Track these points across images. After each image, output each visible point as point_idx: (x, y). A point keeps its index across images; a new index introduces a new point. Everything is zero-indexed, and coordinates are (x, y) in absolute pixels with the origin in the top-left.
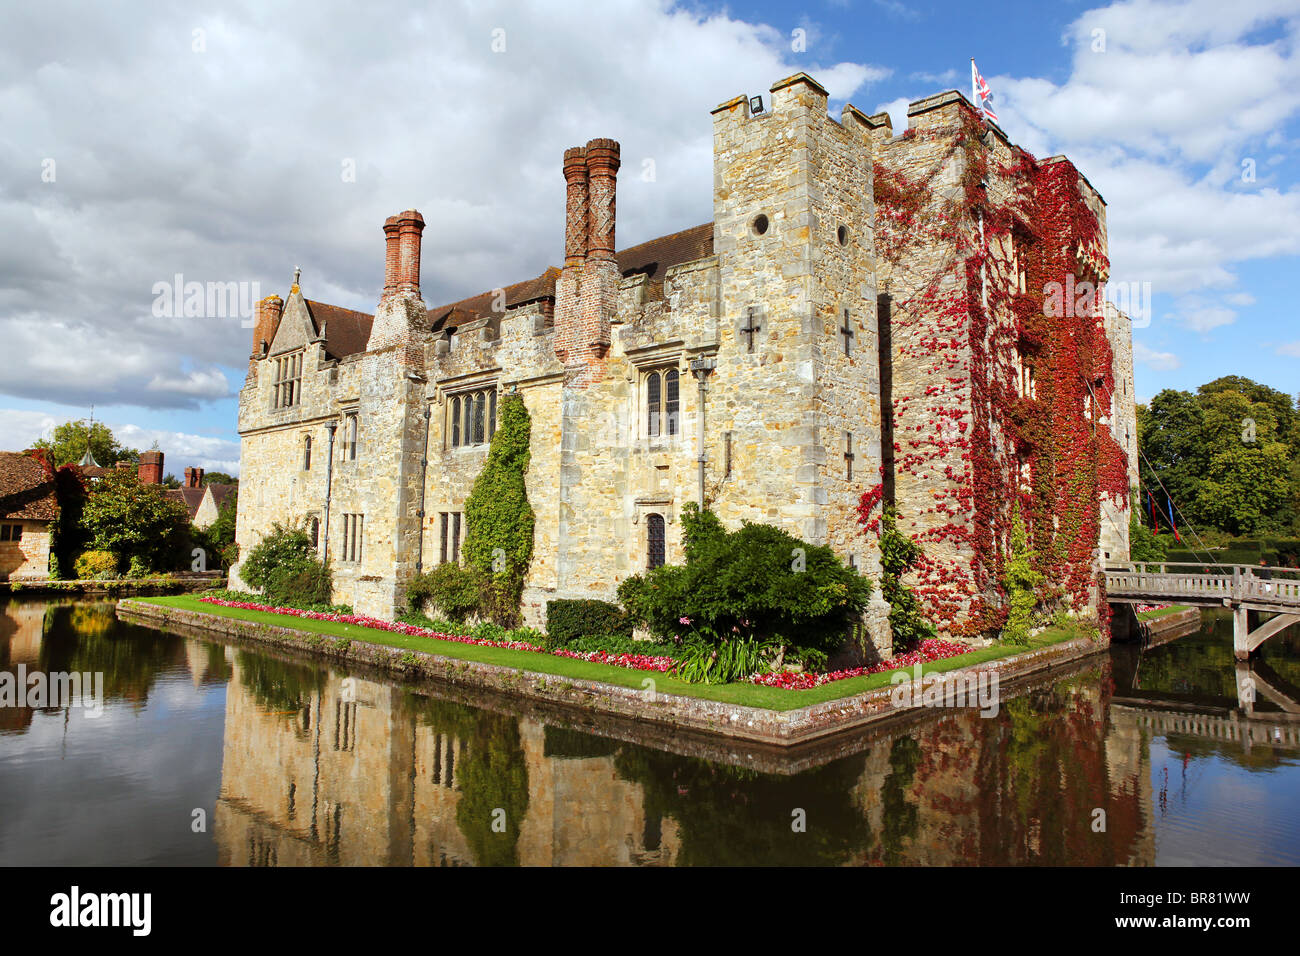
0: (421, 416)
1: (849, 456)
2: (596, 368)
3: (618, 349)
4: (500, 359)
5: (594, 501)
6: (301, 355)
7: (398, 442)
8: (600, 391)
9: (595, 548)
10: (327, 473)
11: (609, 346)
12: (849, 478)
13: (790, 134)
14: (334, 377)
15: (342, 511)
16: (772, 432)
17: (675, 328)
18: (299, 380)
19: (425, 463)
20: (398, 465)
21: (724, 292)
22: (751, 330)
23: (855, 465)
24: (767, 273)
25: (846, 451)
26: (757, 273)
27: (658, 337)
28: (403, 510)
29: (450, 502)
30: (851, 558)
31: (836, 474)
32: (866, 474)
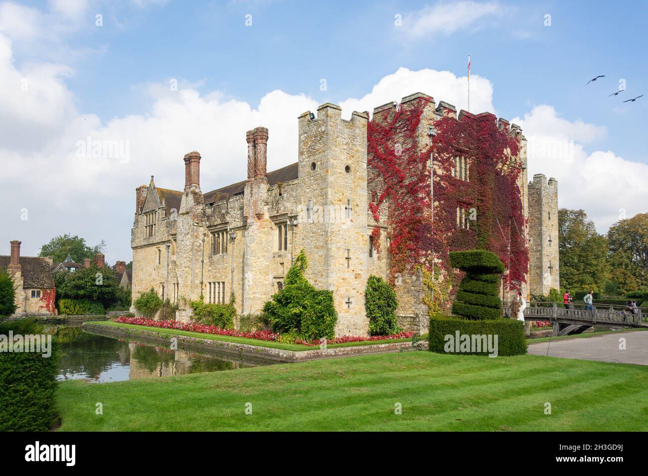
0: (201, 242)
1: (348, 259)
2: (258, 224)
3: (267, 216)
4: (228, 219)
5: (258, 277)
6: (155, 213)
7: (191, 253)
8: (260, 233)
9: (258, 295)
10: (166, 265)
11: (263, 214)
12: (348, 266)
13: (323, 130)
14: (169, 223)
15: (173, 282)
16: (316, 250)
17: (285, 208)
18: (155, 225)
19: (203, 262)
20: (191, 263)
23: (350, 262)
24: (315, 187)
25: (347, 256)
26: (312, 187)
27: (280, 211)
28: (193, 282)
29: (212, 278)
30: (349, 299)
31: (341, 266)
32: (358, 265)
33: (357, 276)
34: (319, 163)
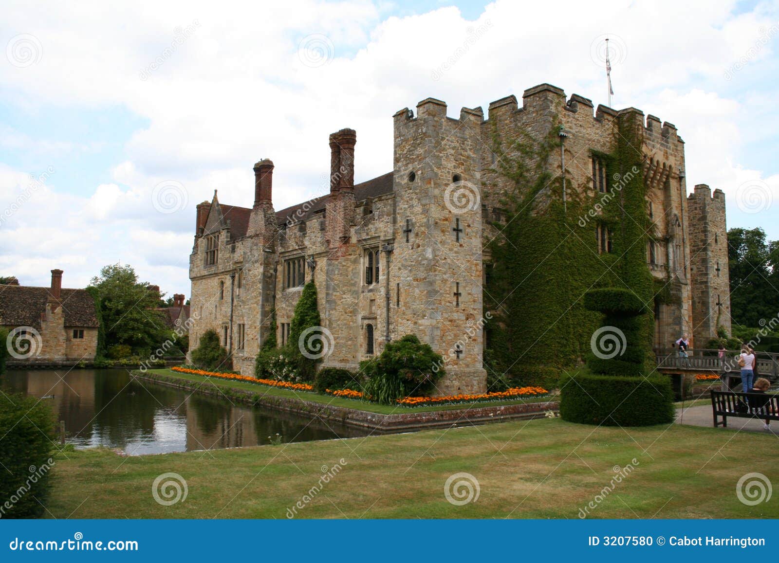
0: (272, 271)
1: (457, 294)
2: (343, 249)
3: (354, 240)
4: (307, 243)
5: (342, 317)
6: (218, 236)
7: (260, 286)
8: (345, 261)
10: (231, 301)
11: (349, 238)
12: (458, 304)
13: (424, 131)
14: (234, 249)
15: (238, 322)
16: (415, 283)
17: (377, 229)
18: (217, 250)
19: (274, 297)
20: (260, 298)
21: (397, 211)
22: (408, 231)
23: (460, 299)
24: (415, 202)
25: (455, 291)
26: (410, 202)
27: (370, 234)
28: (263, 321)
29: (286, 317)
31: (448, 304)
32: (470, 303)
33: (469, 317)
34: (420, 172)
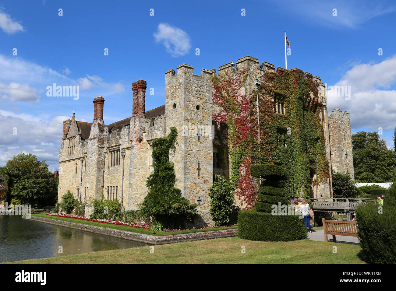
0: (103, 158)
1: (199, 169)
2: (139, 145)
3: (145, 140)
4: (121, 142)
5: (138, 183)
6: (75, 138)
7: (96, 166)
8: (140, 152)
9: (138, 196)
10: (81, 174)
11: (142, 139)
12: (199, 175)
13: (181, 82)
14: (83, 145)
15: (85, 186)
16: (176, 163)
17: (156, 134)
18: (74, 146)
19: (104, 172)
20: (96, 173)
21: (166, 125)
23: (201, 172)
24: (176, 120)
25: (198, 168)
26: (173, 120)
27: (153, 137)
28: (97, 186)
29: (109, 183)
30: (199, 198)
31: (193, 175)
32: (206, 174)
33: (205, 182)
34: (178, 104)
